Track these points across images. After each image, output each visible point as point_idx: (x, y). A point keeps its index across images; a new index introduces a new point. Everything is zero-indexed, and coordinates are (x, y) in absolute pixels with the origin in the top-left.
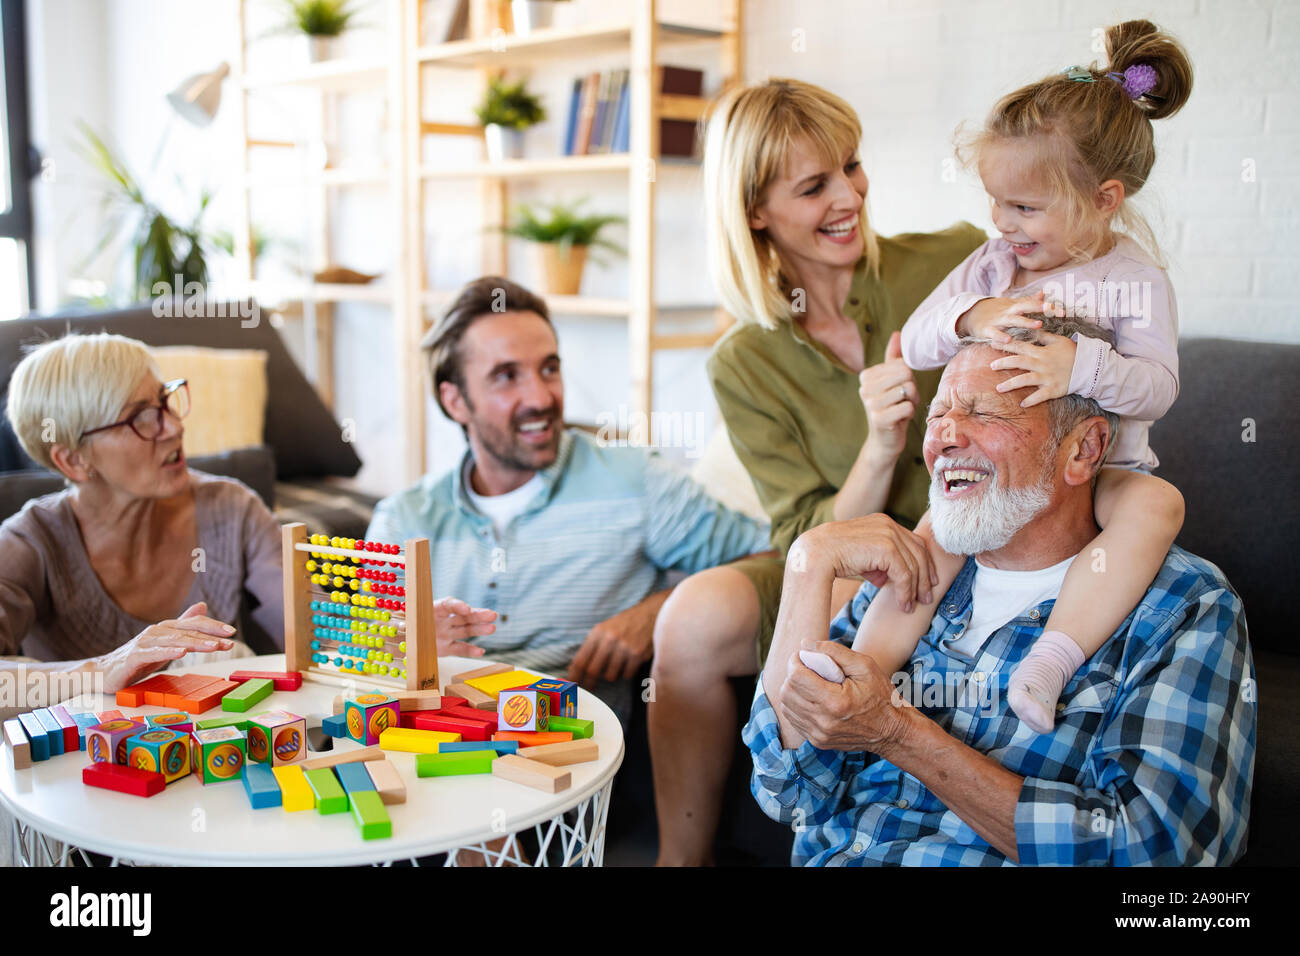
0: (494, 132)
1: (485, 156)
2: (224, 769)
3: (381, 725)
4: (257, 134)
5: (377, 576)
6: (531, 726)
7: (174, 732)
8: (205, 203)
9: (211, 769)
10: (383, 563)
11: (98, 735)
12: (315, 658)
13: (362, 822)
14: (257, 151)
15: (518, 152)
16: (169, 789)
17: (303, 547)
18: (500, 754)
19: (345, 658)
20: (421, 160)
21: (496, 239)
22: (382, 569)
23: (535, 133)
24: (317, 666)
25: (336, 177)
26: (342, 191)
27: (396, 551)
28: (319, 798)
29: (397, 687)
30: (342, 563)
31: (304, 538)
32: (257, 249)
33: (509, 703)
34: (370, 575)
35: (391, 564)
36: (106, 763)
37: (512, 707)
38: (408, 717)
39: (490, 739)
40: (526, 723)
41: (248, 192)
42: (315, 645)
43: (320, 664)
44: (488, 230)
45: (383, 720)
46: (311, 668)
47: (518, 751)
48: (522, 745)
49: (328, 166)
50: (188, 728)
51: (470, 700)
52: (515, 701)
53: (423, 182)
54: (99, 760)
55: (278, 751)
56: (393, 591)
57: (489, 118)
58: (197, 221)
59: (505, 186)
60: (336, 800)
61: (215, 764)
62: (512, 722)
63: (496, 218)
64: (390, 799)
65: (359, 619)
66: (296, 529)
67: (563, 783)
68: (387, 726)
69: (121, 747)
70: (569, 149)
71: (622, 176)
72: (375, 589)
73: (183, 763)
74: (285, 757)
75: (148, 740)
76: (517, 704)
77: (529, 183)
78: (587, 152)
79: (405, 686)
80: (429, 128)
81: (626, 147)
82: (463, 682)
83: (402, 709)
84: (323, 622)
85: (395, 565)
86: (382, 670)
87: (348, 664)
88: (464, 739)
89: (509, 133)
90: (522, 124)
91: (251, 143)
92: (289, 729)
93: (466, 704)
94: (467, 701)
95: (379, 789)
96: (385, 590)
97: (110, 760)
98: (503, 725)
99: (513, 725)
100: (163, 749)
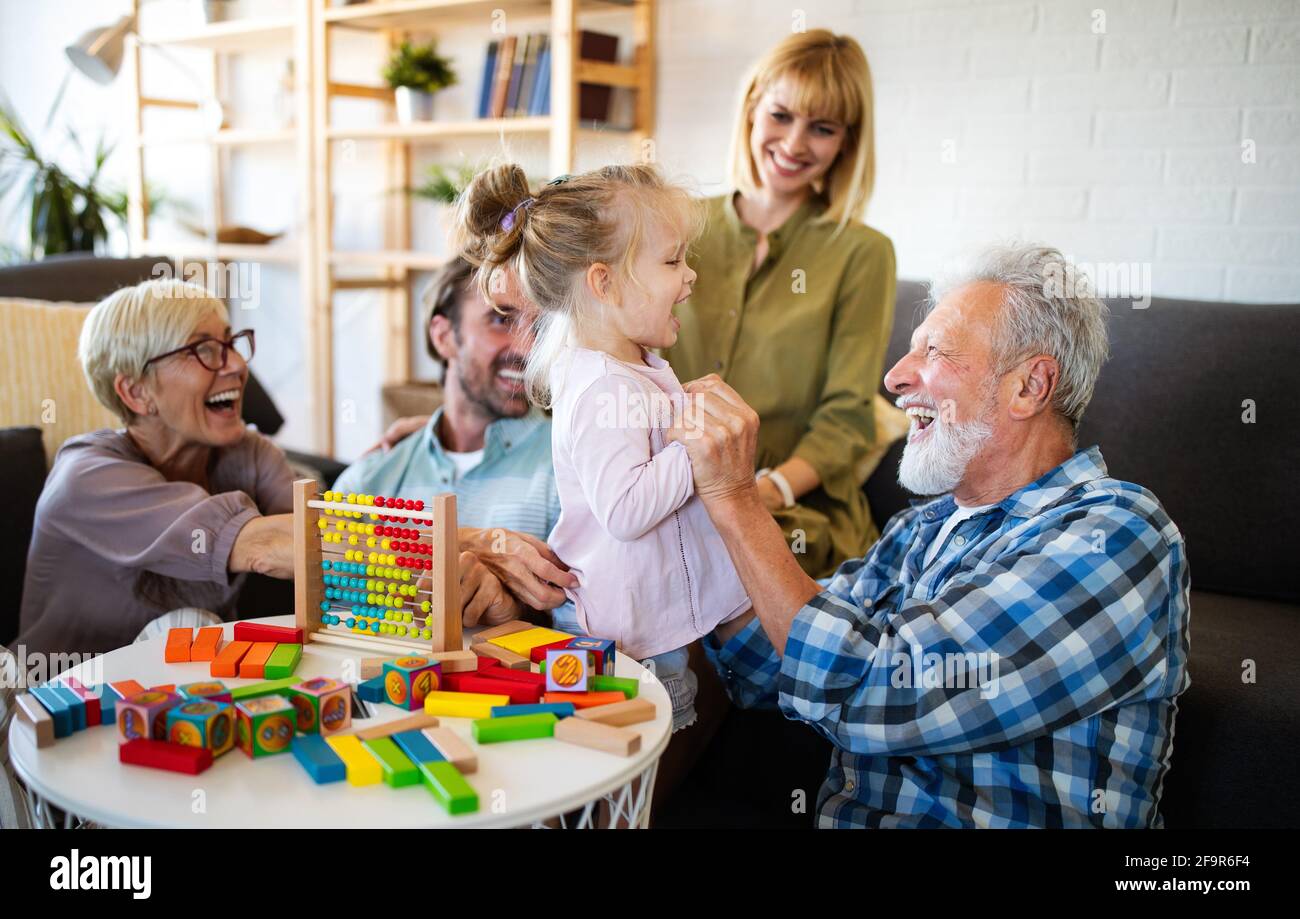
0: (403, 94)
1: (392, 117)
2: (272, 743)
3: (423, 689)
4: (149, 92)
5: (399, 533)
6: (582, 686)
7: (216, 704)
8: (100, 163)
9: (260, 741)
10: (405, 520)
11: (131, 710)
12: (325, 619)
13: (446, 796)
14: (151, 112)
15: (427, 114)
16: (217, 765)
17: (314, 504)
18: (560, 717)
19: (358, 619)
20: (328, 120)
21: (399, 201)
22: (403, 527)
23: (443, 96)
24: (326, 628)
25: (229, 137)
26: (236, 151)
27: (420, 506)
28: (390, 770)
29: (423, 648)
30: (360, 520)
31: (315, 494)
32: (149, 208)
33: (557, 662)
34: (390, 532)
35: (414, 520)
36: (141, 739)
37: (561, 667)
38: (450, 680)
39: (538, 702)
40: (575, 684)
41: (141, 151)
42: (325, 606)
43: (329, 626)
44: (392, 192)
45: (426, 683)
46: (321, 630)
47: (576, 712)
48: (578, 707)
49: (225, 126)
50: (227, 698)
51: (502, 660)
52: (564, 660)
53: (330, 141)
54: (132, 736)
55: (326, 720)
56: (416, 549)
57: (398, 80)
58: (92, 180)
59: (409, 149)
60: (408, 773)
61: (265, 737)
62: (561, 682)
63: (399, 181)
64: (466, 768)
65: (375, 577)
66: (308, 486)
67: (635, 745)
68: (430, 691)
69: (160, 721)
70: (483, 112)
71: (543, 137)
72: (395, 546)
73: (227, 735)
74: (333, 726)
75: (190, 712)
76: (566, 664)
77: (433, 146)
78: (502, 115)
79: (431, 647)
80: (336, 89)
81: (545, 109)
82: (486, 641)
83: (444, 671)
84: (335, 581)
85: (418, 522)
86: (401, 631)
87: (362, 625)
88: (512, 702)
89: (418, 95)
90: (433, 87)
91: (144, 102)
92: (335, 697)
93: (498, 664)
94: (499, 661)
95: (449, 757)
96: (407, 547)
97: (146, 734)
98: (551, 685)
99: (563, 685)
100: (210, 722)
